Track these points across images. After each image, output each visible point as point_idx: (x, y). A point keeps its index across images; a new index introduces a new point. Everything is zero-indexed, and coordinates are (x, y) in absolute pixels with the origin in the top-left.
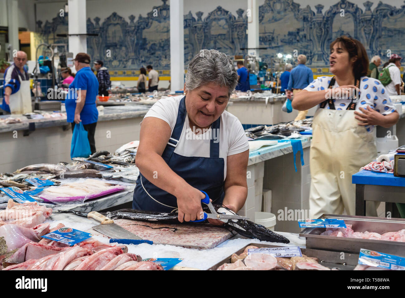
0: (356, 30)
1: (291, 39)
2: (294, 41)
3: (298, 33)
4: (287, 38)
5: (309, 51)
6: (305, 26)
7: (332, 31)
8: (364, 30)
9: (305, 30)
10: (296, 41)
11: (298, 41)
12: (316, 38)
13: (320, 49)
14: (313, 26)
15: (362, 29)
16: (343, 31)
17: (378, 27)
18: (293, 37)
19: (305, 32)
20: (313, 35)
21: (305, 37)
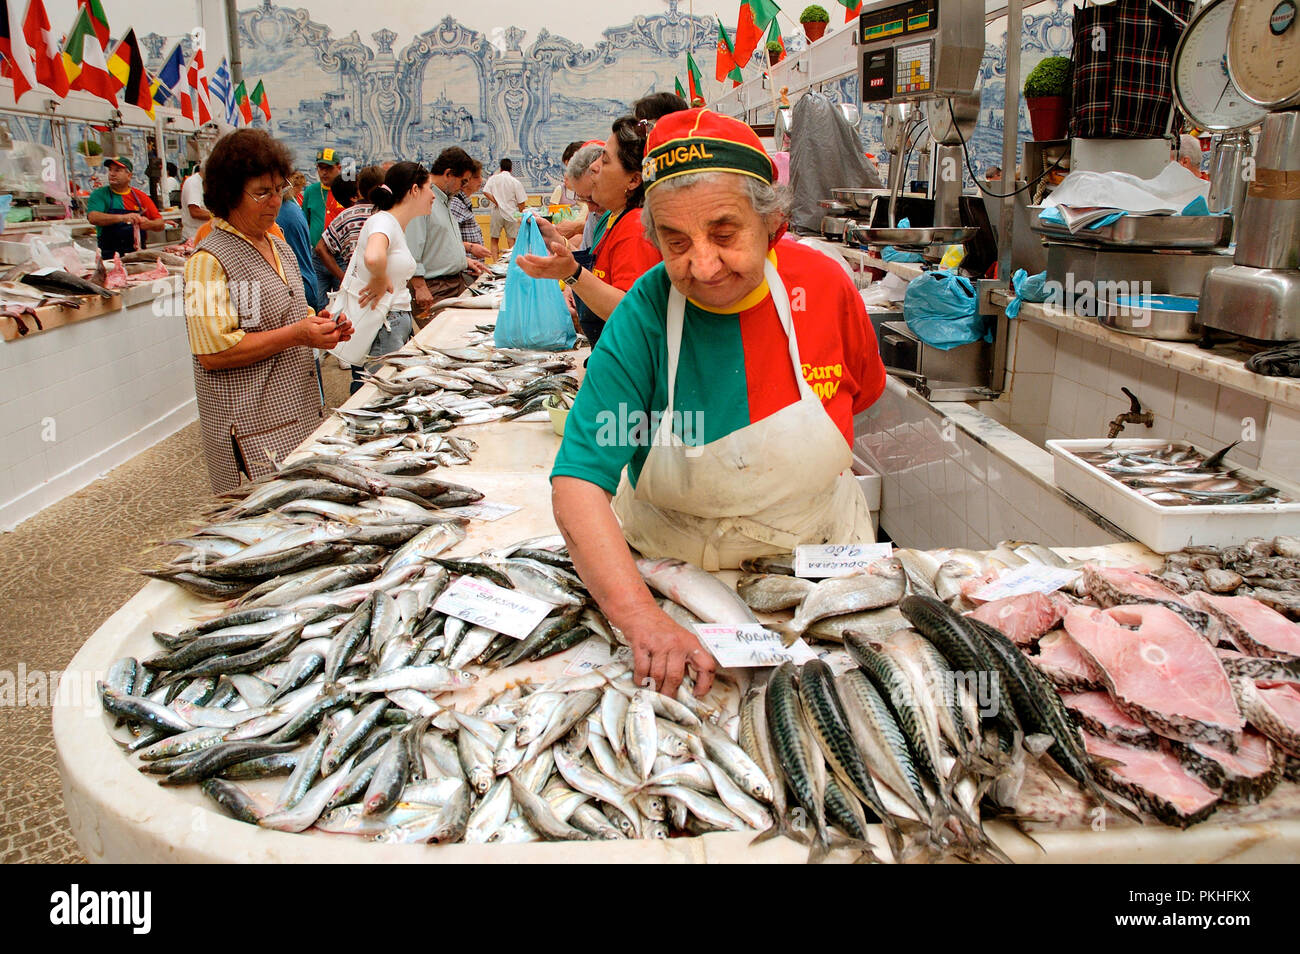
0: (483, 99)
1: (309, 122)
2: (316, 126)
3: (327, 104)
4: (297, 116)
5: (361, 153)
6: (347, 85)
7: (420, 101)
8: (506, 100)
9: (346, 96)
10: (321, 126)
11: (328, 126)
12: (377, 118)
13: (389, 149)
14: (369, 87)
15: (501, 99)
16: (450, 103)
17: (539, 93)
18: (315, 116)
19: (347, 103)
20: (370, 111)
21: (347, 115)
